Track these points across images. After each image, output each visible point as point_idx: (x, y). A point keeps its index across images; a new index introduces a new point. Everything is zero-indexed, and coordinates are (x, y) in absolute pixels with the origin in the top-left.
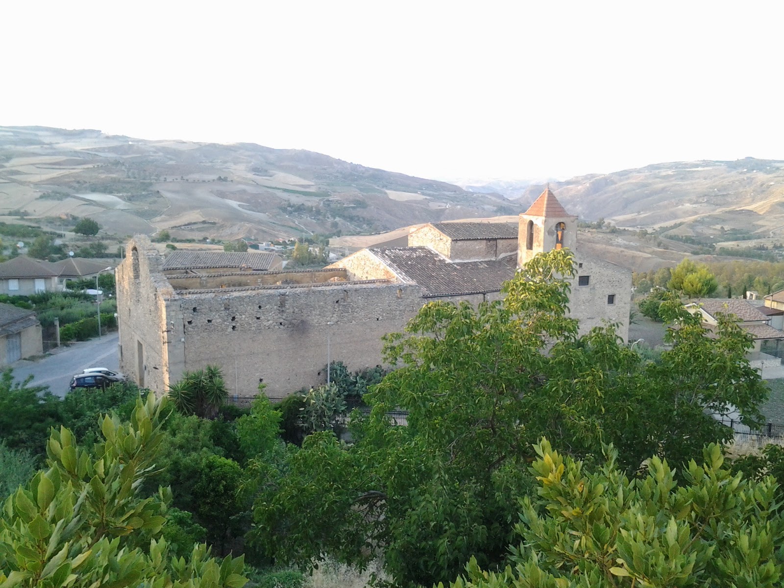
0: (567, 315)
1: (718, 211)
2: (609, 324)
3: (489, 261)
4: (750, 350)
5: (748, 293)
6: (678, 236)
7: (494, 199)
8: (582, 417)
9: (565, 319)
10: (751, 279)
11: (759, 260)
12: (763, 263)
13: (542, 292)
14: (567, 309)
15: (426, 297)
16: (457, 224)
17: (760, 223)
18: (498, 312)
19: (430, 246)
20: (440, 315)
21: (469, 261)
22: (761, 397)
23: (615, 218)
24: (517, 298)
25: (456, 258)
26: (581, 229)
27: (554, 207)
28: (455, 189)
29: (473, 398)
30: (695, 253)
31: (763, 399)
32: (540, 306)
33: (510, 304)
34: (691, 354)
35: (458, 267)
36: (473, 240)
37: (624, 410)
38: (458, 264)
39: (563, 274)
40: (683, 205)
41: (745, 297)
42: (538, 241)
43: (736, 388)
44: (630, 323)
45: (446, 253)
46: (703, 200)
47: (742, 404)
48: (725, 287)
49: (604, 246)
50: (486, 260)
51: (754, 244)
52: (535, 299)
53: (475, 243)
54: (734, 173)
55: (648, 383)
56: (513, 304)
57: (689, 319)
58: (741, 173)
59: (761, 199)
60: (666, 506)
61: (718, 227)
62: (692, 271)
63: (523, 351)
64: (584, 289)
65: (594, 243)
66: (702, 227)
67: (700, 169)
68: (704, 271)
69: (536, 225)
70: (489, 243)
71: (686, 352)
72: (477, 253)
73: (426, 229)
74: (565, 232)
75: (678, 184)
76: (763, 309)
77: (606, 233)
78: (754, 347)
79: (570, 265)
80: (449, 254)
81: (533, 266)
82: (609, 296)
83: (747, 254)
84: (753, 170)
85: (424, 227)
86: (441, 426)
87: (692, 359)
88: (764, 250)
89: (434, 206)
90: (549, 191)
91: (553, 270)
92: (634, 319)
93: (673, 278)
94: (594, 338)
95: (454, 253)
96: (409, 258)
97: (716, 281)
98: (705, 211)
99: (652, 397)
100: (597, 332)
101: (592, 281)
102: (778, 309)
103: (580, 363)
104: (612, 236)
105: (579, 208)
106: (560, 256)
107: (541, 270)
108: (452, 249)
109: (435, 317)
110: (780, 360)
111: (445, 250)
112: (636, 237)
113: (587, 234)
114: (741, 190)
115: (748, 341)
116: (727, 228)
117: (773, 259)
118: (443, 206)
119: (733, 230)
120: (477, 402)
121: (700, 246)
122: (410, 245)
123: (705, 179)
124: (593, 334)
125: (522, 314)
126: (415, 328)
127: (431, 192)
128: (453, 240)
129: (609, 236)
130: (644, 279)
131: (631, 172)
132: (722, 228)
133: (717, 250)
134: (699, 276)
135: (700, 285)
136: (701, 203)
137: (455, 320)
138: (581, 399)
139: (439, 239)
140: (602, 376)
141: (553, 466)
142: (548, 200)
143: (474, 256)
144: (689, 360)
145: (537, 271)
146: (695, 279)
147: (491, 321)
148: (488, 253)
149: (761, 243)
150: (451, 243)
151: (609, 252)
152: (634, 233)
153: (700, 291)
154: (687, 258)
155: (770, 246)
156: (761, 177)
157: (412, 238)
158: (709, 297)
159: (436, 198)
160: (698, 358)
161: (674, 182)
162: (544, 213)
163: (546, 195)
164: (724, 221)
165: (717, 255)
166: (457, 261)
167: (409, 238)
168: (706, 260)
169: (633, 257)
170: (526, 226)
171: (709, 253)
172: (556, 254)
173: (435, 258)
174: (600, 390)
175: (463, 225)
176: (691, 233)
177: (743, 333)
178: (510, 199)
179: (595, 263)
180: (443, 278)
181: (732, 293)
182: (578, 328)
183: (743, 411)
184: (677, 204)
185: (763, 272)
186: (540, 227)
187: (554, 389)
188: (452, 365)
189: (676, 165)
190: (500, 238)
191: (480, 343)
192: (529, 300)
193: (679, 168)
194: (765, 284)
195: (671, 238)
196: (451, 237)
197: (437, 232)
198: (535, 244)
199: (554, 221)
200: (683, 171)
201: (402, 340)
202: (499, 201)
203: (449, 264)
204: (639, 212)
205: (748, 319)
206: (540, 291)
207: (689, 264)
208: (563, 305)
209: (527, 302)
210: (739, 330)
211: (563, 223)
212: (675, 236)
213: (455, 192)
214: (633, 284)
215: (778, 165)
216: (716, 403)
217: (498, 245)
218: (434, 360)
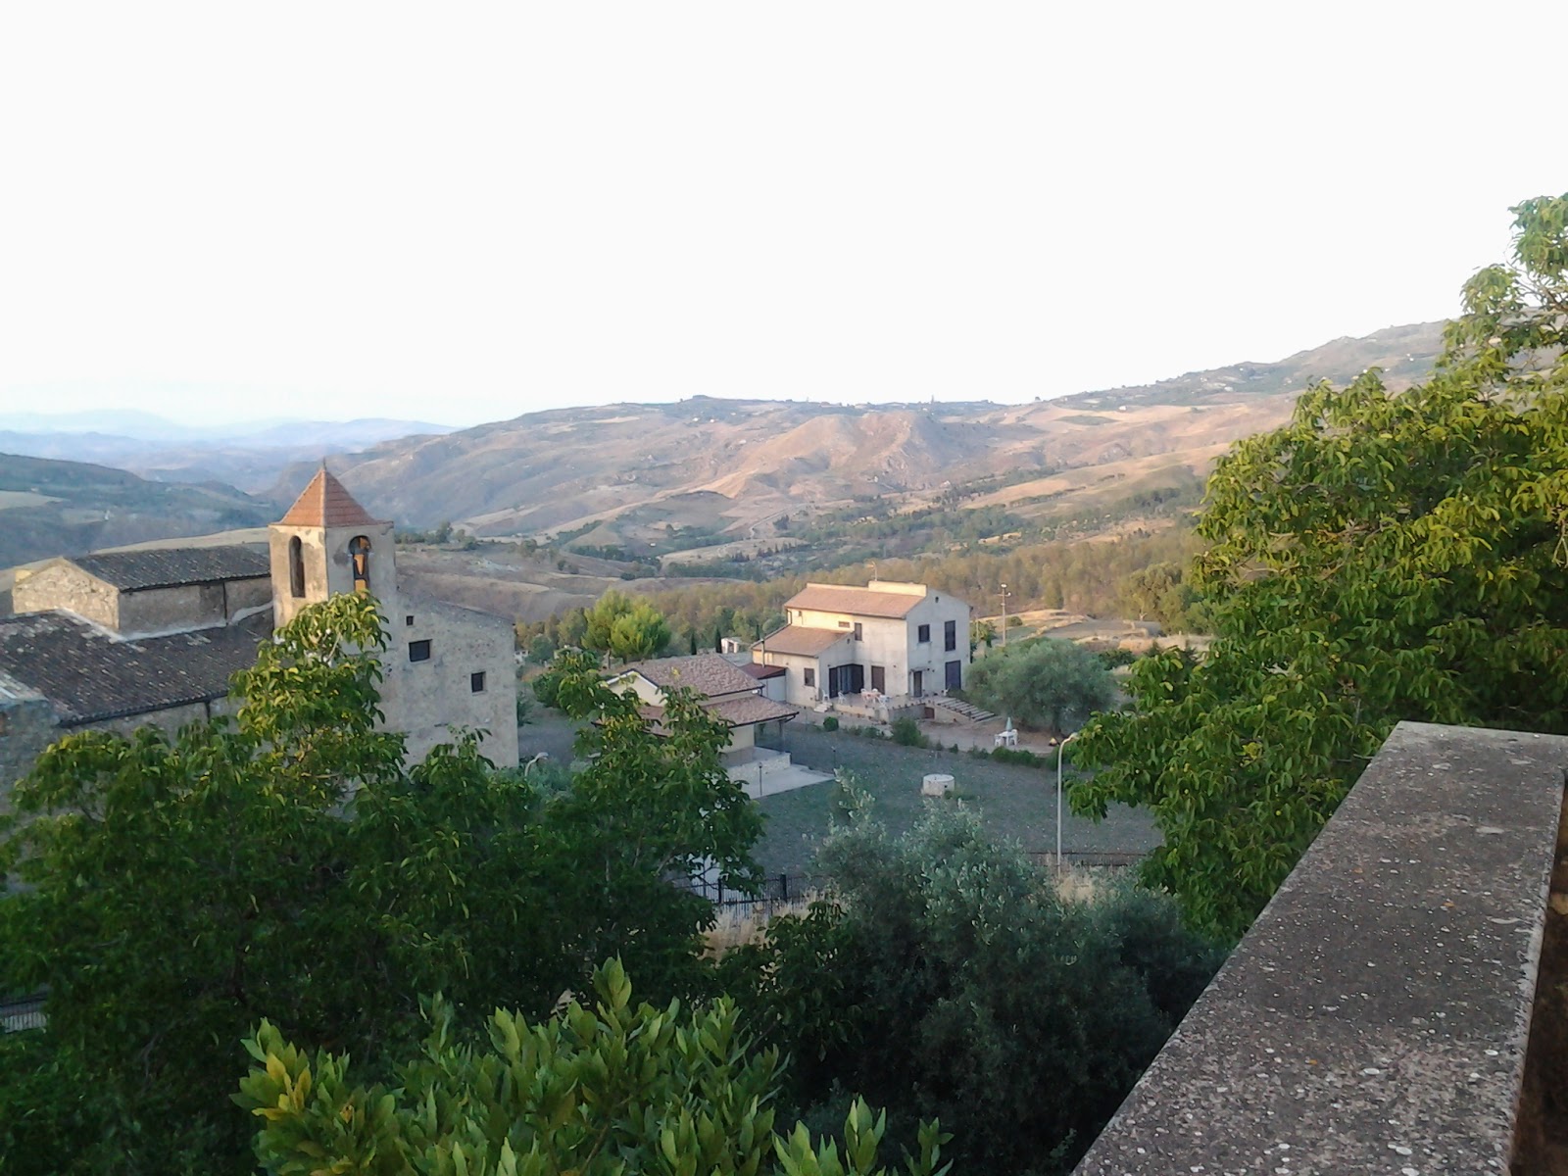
0: (379, 727)
1: (659, 497)
2: (463, 735)
3: (212, 629)
4: (726, 749)
5: (725, 642)
6: (594, 547)
7: (213, 494)
8: (425, 935)
9: (376, 736)
10: (727, 615)
11: (737, 581)
12: (745, 585)
13: (319, 687)
14: (377, 714)
15: (67, 724)
16: (129, 554)
17: (731, 513)
18: (224, 743)
19: (69, 609)
20: (88, 765)
21: (166, 633)
22: (754, 833)
23: (470, 520)
24: (268, 705)
25: (135, 630)
26: (406, 546)
27: (341, 506)
28: (121, 477)
29: (186, 937)
30: (627, 577)
31: (757, 837)
32: (318, 717)
33: (253, 719)
34: (624, 773)
35: (141, 650)
36: (169, 586)
37: (507, 903)
38: (141, 642)
39: (361, 646)
40: (595, 488)
41: (719, 650)
42: (315, 579)
43: (707, 825)
44: (520, 724)
45: (108, 620)
46: (630, 477)
47: (722, 851)
48: (684, 635)
49: (457, 577)
50: (205, 627)
51: (726, 553)
52: (306, 702)
53: (176, 593)
54: (677, 425)
55: (554, 841)
56: (260, 719)
57: (615, 705)
58: (689, 425)
59: (729, 471)
60: (530, 1105)
61: (662, 525)
62: (624, 611)
63: (287, 818)
64: (423, 666)
65: (436, 572)
66: (634, 528)
67: (617, 420)
68: (644, 610)
69: (308, 544)
70: (207, 591)
71: (615, 769)
72: (183, 615)
73: (54, 571)
74: (370, 554)
75: (583, 450)
76: (752, 669)
77: (459, 550)
78: (730, 744)
79: (373, 624)
80: (117, 622)
81: (298, 633)
82: (473, 675)
83: (714, 572)
84: (710, 418)
85: (50, 566)
86: (116, 1014)
87: (627, 781)
88: (742, 561)
89: (74, 517)
90: (327, 474)
91: (340, 637)
92: (528, 716)
93: (591, 627)
94: (435, 769)
95: (129, 619)
96: (18, 640)
97: (666, 626)
98: (635, 498)
99: (564, 866)
100: (441, 754)
101: (436, 649)
102: (776, 664)
103: (410, 825)
104: (471, 557)
105: (398, 506)
106: (351, 608)
107: (315, 640)
108: (123, 610)
109: (77, 771)
110: (787, 756)
111: (105, 616)
112: (517, 555)
113: (421, 556)
114: (693, 456)
115: (722, 732)
116: (676, 526)
117: (759, 577)
118: (96, 516)
119: (688, 528)
120: (195, 944)
121: (633, 564)
122: (18, 610)
123: (630, 438)
124: (434, 761)
125: (281, 739)
126: (30, 802)
127: (64, 488)
128: (123, 592)
129: (465, 557)
130: (540, 635)
131: (492, 430)
132: (669, 526)
133: (664, 567)
134: (636, 618)
135: (639, 636)
136: (629, 482)
137: (124, 773)
138: (420, 899)
139: (88, 589)
140: (457, 843)
141: (287, 1079)
142: (327, 493)
143: (176, 621)
144: (623, 782)
145: (306, 644)
146: (631, 625)
147: (210, 762)
148: (207, 611)
149: (738, 549)
150: (118, 597)
151: (468, 589)
152: (512, 547)
153: (642, 647)
154: (615, 588)
155: (752, 554)
156: (723, 430)
157: (20, 594)
158: (659, 657)
159: (78, 500)
160: (638, 777)
161: (576, 447)
162: (322, 520)
163: (323, 483)
164: (670, 513)
165: (666, 576)
166: (138, 635)
167: (14, 593)
168: (647, 589)
169: (515, 594)
170: (287, 547)
171: (653, 576)
172: (341, 604)
173: (84, 635)
174: (456, 874)
175: (140, 555)
176: (615, 540)
177: (711, 719)
178: (250, 493)
179: (438, 612)
180: (106, 678)
181: (698, 646)
182: (406, 752)
183: (727, 864)
184: (584, 487)
185: (745, 600)
186: (316, 547)
187: (362, 887)
188: (129, 874)
189: (575, 414)
190: (232, 579)
191: (189, 814)
192: (293, 707)
193: (582, 419)
194: (752, 622)
195: (581, 551)
196: (115, 584)
197: (82, 575)
198: (309, 586)
199: (344, 535)
200: (586, 422)
201: (16, 831)
202: (225, 498)
203: (118, 646)
204: (516, 507)
205: (728, 690)
206: (315, 686)
207: (617, 598)
208: (368, 709)
209: (289, 711)
210: (701, 714)
211: (364, 537)
212: (588, 547)
213: (122, 482)
214: (518, 647)
215: (750, 408)
216: (678, 858)
217: (229, 593)
218: (84, 867)
